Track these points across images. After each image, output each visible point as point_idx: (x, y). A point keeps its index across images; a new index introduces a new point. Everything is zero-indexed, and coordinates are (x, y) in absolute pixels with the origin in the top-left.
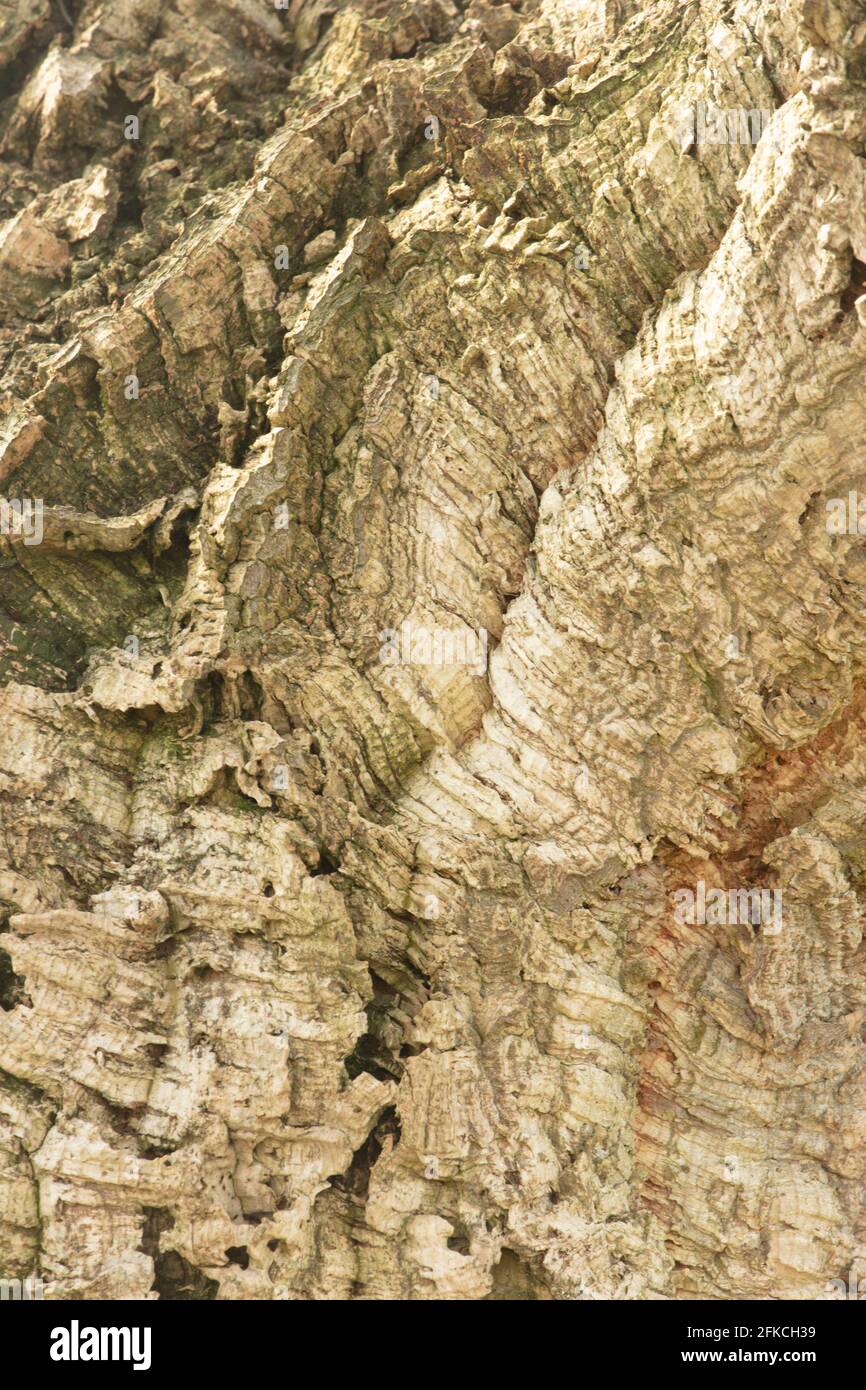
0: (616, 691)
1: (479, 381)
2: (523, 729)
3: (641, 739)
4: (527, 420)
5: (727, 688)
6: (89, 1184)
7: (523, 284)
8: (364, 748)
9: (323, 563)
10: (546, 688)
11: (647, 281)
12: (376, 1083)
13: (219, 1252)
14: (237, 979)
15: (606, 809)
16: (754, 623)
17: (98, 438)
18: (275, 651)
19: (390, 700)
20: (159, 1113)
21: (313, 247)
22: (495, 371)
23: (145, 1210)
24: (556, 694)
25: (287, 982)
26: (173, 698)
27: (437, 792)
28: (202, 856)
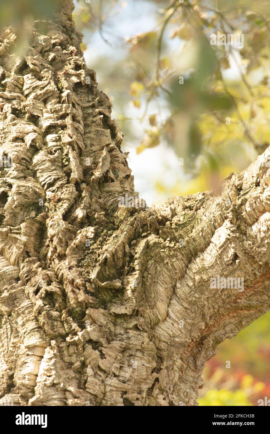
0: (189, 315)
1: (167, 266)
2: (175, 320)
3: (192, 323)
4: (174, 273)
5: (206, 316)
6: (115, 387)
7: (174, 252)
8: (151, 321)
9: (144, 293)
10: (179, 314)
11: (193, 253)
12: (156, 374)
13: (135, 398)
14: (136, 357)
15: (185, 333)
16: (211, 307)
17: (105, 270)
18: (141, 306)
19: (155, 314)
20: (122, 376)
21: (132, 242)
22: (170, 265)
23: (122, 391)
24: (180, 315)
25: (145, 358)
26: (130, 313)
27: (161, 329)
28: (131, 337)
